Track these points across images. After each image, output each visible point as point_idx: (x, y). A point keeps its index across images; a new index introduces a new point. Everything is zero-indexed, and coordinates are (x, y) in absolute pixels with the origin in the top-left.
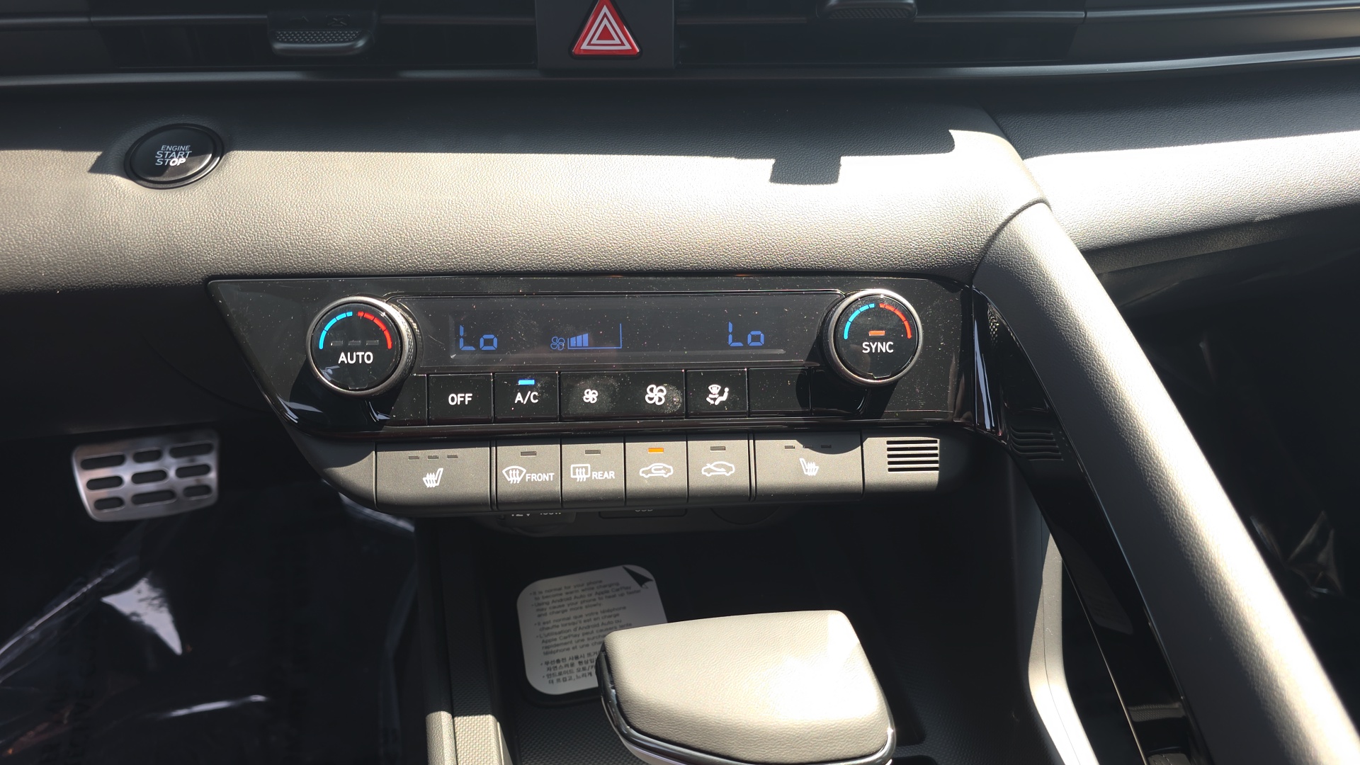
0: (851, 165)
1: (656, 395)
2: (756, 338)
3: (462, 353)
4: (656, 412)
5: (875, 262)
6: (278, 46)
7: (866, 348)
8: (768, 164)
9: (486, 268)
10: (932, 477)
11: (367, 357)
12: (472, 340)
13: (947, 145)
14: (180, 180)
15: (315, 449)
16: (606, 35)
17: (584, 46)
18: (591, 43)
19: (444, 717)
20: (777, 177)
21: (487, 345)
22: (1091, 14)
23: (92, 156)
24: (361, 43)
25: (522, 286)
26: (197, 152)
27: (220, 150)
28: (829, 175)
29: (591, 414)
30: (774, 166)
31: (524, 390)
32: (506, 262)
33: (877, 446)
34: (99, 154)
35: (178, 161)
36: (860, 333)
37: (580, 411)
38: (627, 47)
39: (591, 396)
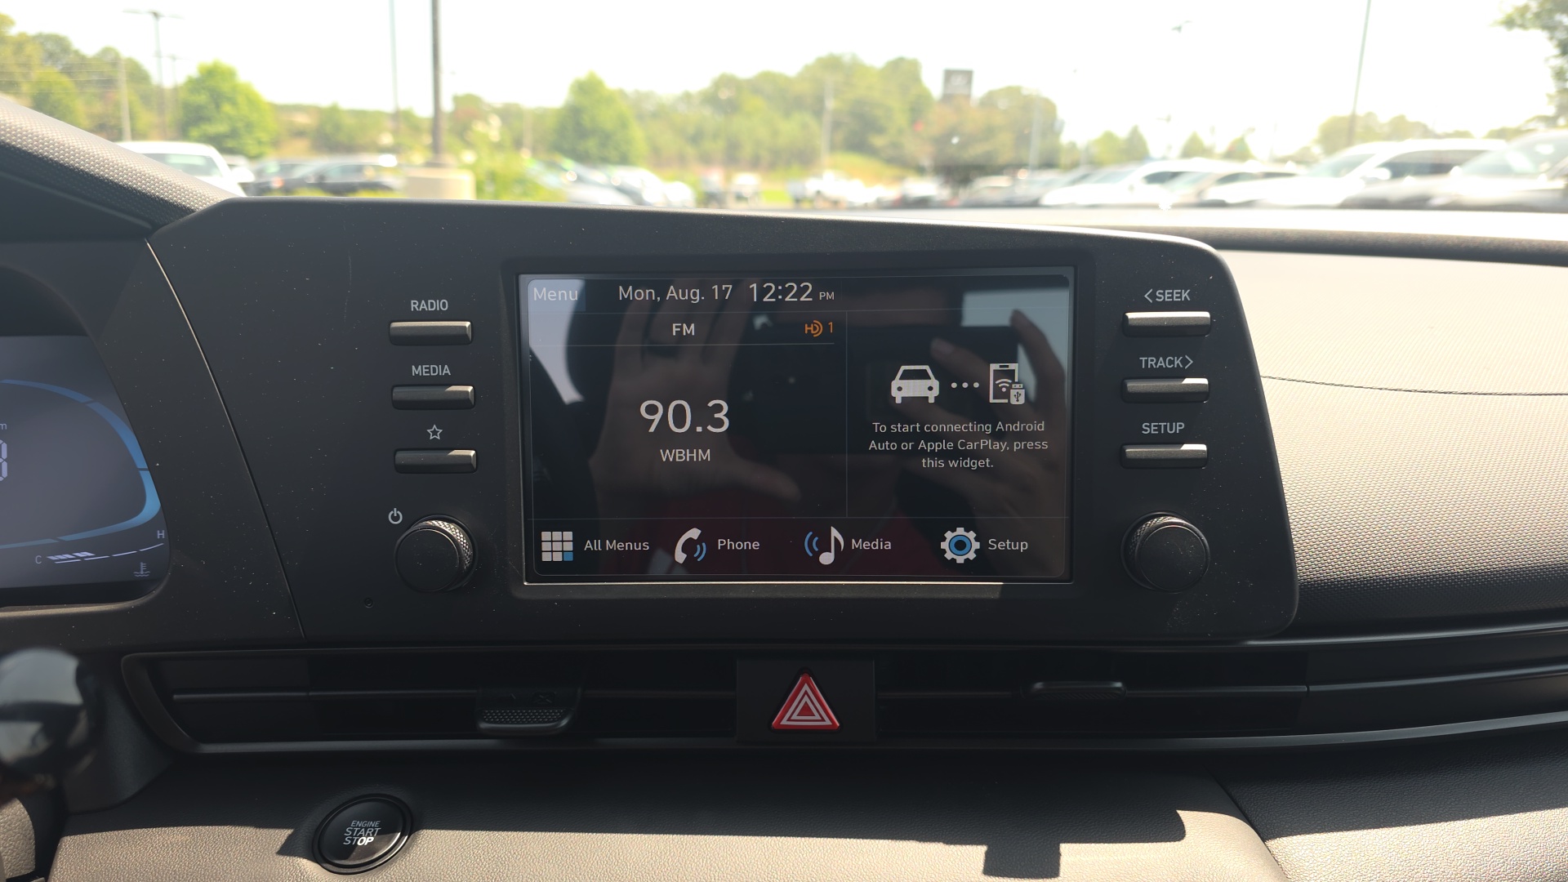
0: (1067, 851)
8: (979, 852)
14: (364, 863)
16: (806, 711)
17: (784, 722)
18: (791, 717)
20: (990, 869)
22: (1313, 688)
23: (282, 835)
24: (564, 722)
26: (386, 830)
27: (410, 828)
28: (1047, 863)
30: (987, 853)
34: (289, 832)
35: (366, 840)
38: (828, 722)
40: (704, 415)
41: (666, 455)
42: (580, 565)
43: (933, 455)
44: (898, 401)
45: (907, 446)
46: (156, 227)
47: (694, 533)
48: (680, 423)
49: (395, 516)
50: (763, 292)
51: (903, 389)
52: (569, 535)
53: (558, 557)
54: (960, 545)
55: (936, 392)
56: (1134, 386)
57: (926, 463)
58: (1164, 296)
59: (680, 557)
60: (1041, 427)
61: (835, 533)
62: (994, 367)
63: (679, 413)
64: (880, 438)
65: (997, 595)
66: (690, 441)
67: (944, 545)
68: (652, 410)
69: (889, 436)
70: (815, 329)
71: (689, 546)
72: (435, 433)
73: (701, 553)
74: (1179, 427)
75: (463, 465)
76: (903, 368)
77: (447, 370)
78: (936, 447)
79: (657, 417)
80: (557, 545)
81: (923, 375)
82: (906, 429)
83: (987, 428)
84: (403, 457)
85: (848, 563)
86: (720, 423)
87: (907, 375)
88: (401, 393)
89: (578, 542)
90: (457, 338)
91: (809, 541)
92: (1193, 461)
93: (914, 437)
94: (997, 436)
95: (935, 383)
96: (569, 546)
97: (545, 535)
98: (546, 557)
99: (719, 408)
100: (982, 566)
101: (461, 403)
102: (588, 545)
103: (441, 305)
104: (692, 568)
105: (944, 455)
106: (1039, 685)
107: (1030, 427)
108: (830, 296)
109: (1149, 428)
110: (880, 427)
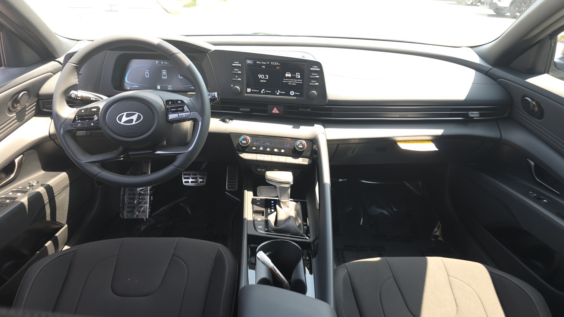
0: (301, 127)
1: (276, 150)
2: (288, 145)
3: (255, 144)
4: (275, 152)
5: (302, 138)
6: (240, 110)
7: (299, 146)
8: (292, 126)
9: (259, 134)
10: (307, 163)
11: (245, 142)
12: (256, 142)
13: (313, 125)
14: (228, 122)
15: (238, 152)
16: (275, 111)
17: (273, 112)
18: (274, 112)
19: (246, 191)
20: (293, 128)
21: (258, 143)
23: (219, 119)
24: (249, 110)
25: (262, 137)
26: (230, 120)
27: (232, 120)
28: (299, 128)
29: (268, 151)
31: (261, 148)
32: (261, 134)
33: (301, 159)
35: (227, 121)
36: (299, 145)
37: (267, 151)
39: (268, 149)
40: (265, 77)
41: (261, 81)
42: (251, 92)
43: (290, 83)
44: (286, 77)
45: (287, 82)
46: (208, 52)
47: (264, 90)
48: (263, 77)
49: (232, 86)
50: (272, 63)
51: (287, 75)
52: (250, 89)
53: (249, 92)
54: (292, 93)
55: (291, 76)
56: (311, 77)
57: (289, 84)
58: (315, 67)
59: (262, 92)
60: (301, 80)
61: (279, 91)
62: (297, 73)
63: (263, 76)
64: (284, 81)
65: (295, 99)
66: (264, 79)
67: (290, 93)
68: (260, 76)
69: (285, 80)
70: (278, 68)
71: (263, 91)
72: (237, 77)
73: (264, 92)
74: (315, 81)
75: (239, 80)
76: (287, 73)
77: (238, 70)
78: (290, 82)
79: (260, 77)
80: (249, 90)
81: (289, 74)
82: (287, 80)
83: (296, 80)
84: (233, 79)
85: (280, 94)
86: (267, 78)
87: (288, 74)
88: (233, 72)
89: (251, 90)
90: (239, 66)
91: (276, 92)
92: (317, 85)
93: (288, 81)
94: (297, 81)
95: (290, 75)
96: (250, 90)
97: (248, 89)
98: (248, 91)
99: (267, 76)
100: (295, 95)
101: (239, 74)
102: (252, 90)
103: (238, 63)
104: (263, 94)
105: (291, 83)
106: (300, 109)
107: (300, 80)
108: (280, 64)
109: (312, 81)
110: (284, 79)
